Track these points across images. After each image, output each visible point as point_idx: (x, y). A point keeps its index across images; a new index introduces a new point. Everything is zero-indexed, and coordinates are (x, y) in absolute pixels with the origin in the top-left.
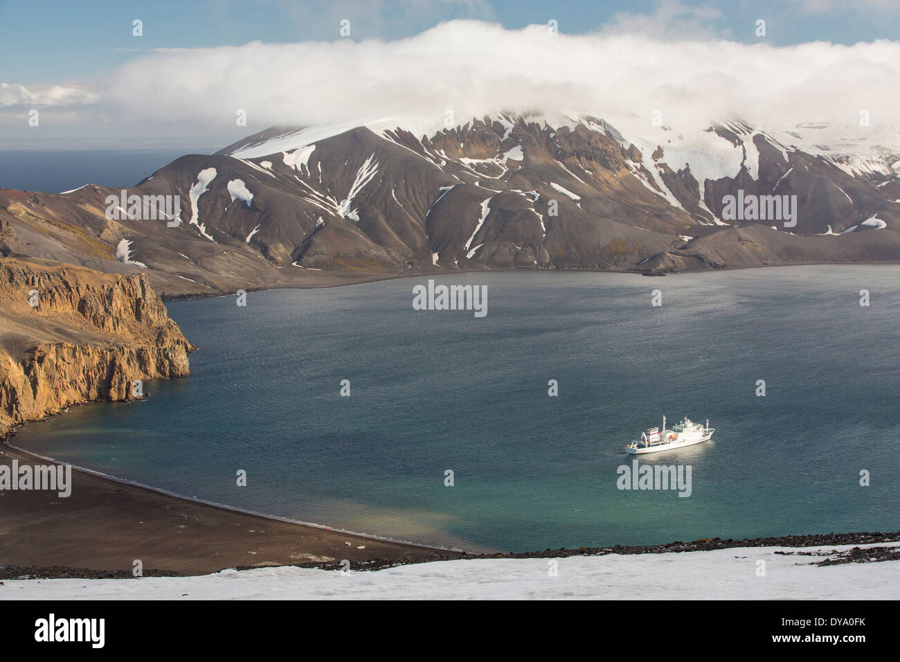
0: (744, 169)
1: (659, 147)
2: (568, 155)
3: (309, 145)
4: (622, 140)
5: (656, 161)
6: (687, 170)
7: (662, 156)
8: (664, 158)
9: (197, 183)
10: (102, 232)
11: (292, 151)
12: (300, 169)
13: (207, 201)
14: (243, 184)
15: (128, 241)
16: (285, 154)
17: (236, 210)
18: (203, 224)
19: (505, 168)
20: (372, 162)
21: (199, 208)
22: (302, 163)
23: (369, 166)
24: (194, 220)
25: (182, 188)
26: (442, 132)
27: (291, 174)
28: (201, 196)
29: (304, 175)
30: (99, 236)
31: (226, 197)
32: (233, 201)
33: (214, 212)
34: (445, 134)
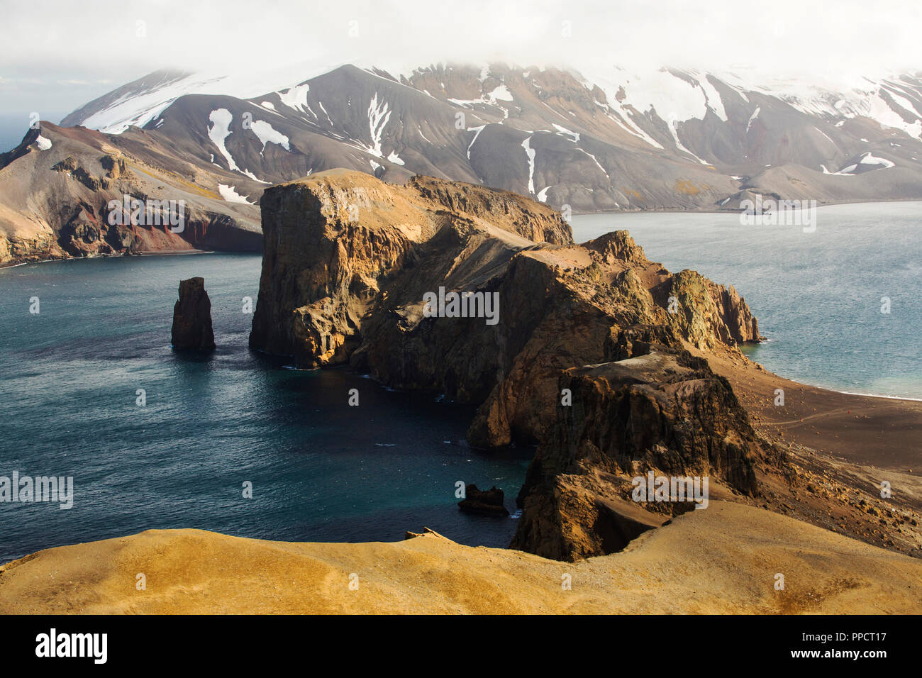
0: (710, 111)
1: (620, 88)
2: (549, 95)
3: (301, 85)
4: (584, 80)
5: (621, 102)
6: (653, 111)
7: (625, 97)
8: (627, 98)
9: (211, 125)
10: (193, 176)
11: (285, 92)
12: (303, 111)
13: (236, 146)
14: (269, 126)
15: (227, 186)
16: (280, 95)
17: (274, 154)
18: (246, 170)
19: (502, 108)
20: (379, 102)
21: (230, 152)
22: (302, 105)
23: (378, 107)
24: (233, 165)
25: (199, 131)
26: (418, 71)
27: (298, 117)
28: (227, 140)
29: (311, 118)
30: (194, 181)
31: (255, 139)
32: (264, 145)
33: (251, 157)
34: (422, 73)
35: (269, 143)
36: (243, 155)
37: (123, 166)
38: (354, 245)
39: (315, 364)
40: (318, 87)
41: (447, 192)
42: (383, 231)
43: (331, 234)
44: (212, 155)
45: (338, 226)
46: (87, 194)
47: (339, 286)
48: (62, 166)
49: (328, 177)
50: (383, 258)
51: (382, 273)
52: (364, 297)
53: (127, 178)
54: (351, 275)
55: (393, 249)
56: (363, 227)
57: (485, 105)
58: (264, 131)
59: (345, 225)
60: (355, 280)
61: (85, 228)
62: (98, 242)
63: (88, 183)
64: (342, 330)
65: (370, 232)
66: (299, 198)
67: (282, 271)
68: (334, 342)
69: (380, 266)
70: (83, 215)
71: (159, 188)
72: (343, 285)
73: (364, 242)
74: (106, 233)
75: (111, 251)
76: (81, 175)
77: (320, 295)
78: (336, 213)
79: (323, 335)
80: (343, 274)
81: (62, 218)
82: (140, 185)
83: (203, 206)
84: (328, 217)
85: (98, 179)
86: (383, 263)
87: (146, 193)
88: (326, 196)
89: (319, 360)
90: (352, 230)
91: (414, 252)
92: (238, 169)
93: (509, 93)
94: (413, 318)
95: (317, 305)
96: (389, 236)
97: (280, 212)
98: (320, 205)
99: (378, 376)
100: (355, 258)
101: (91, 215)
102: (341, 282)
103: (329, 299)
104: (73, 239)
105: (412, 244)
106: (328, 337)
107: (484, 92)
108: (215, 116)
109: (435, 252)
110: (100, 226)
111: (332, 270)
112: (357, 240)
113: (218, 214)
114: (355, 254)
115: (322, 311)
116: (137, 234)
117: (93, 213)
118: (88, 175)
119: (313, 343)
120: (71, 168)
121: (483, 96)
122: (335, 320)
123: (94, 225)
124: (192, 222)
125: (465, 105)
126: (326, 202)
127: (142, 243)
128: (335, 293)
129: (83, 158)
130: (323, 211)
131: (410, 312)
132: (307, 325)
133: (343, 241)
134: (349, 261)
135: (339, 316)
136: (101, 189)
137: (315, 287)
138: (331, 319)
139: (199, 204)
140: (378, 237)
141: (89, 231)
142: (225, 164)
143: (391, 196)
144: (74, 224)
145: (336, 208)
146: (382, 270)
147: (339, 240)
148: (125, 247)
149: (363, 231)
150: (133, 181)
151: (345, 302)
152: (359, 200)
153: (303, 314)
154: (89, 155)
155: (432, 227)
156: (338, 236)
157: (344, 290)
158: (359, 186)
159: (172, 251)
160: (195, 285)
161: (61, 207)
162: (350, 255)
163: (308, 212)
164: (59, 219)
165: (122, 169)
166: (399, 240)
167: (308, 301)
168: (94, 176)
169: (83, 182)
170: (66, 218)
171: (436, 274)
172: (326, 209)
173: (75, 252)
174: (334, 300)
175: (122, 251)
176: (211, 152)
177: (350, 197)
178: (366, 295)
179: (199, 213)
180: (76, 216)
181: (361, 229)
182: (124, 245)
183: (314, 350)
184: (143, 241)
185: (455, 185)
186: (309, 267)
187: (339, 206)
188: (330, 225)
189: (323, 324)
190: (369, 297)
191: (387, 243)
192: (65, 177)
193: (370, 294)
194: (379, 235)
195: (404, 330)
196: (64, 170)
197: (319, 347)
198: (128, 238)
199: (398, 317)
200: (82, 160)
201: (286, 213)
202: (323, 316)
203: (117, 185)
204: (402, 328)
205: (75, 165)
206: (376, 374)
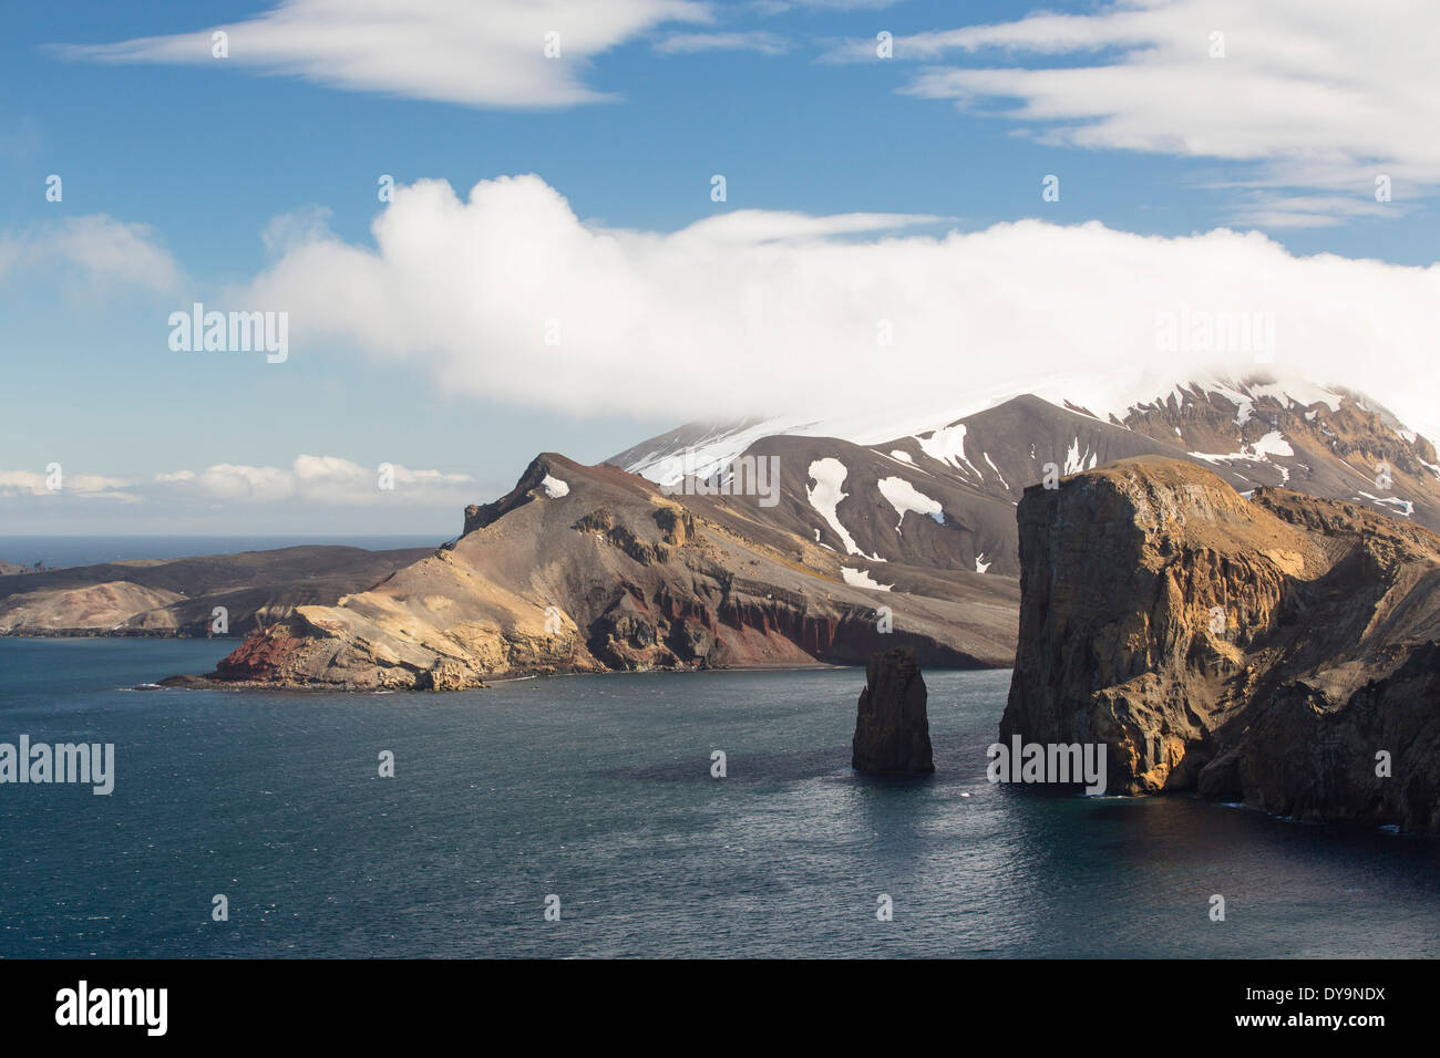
2: (1349, 449)
3: (952, 425)
9: (813, 483)
10: (799, 553)
11: (927, 435)
12: (958, 466)
13: (855, 516)
14: (908, 485)
15: (856, 570)
16: (920, 440)
17: (918, 530)
18: (875, 554)
19: (1277, 467)
20: (1081, 453)
21: (847, 527)
22: (957, 458)
23: (1080, 460)
24: (851, 547)
25: (793, 492)
26: (1136, 408)
27: (951, 475)
28: (840, 507)
29: (973, 476)
30: (800, 560)
31: (886, 507)
32: (902, 516)
33: (881, 534)
34: (1143, 412)
35: (909, 513)
36: (868, 531)
37: (691, 525)
38: (1196, 581)
39: (1135, 788)
40: (981, 430)
41: (1318, 513)
42: (1242, 557)
43: (1153, 561)
44: (817, 531)
45: (1165, 548)
46: (631, 569)
47: (1170, 654)
48: (588, 523)
49: (1141, 465)
50: (1244, 606)
51: (1244, 633)
52: (1214, 673)
53: (697, 545)
54: (1189, 633)
55: (1262, 590)
56: (1210, 550)
57: (1250, 462)
58: (898, 493)
59: (1177, 547)
60: (1197, 643)
61: (631, 621)
62: (653, 646)
63: (634, 551)
64: (1180, 729)
65: (1221, 558)
66: (1093, 498)
67: (1062, 630)
68: (1166, 751)
69: (1239, 619)
70: (628, 602)
71: (752, 563)
72: (1176, 652)
73: (1212, 575)
74: (667, 634)
75: (675, 661)
76: (621, 537)
77: (1135, 669)
78: (1160, 525)
79: (1148, 735)
80: (1176, 632)
81: (591, 607)
82: (720, 557)
83: (827, 593)
84: (1147, 531)
85: (650, 545)
86: (1244, 615)
87: (730, 570)
88: (1142, 494)
89: (1141, 781)
90: (1188, 556)
91: (1296, 596)
92: (861, 553)
93: (1286, 443)
94: (1334, 691)
95: (1133, 686)
96: (1254, 567)
97: (1057, 525)
98: (1132, 510)
99: (1262, 801)
100: (1196, 604)
101: (639, 603)
102: (1173, 646)
103: (1153, 676)
104: (612, 641)
105: (1292, 583)
106: (1157, 741)
107: (1244, 442)
108: (817, 469)
109: (1334, 595)
110: (655, 623)
111: (1156, 625)
112: (1200, 573)
113: (853, 605)
114: (1196, 598)
115: (1142, 695)
116: (718, 635)
117: (643, 600)
118: (632, 538)
119: (1132, 749)
120: (604, 527)
121: (1244, 448)
122: (1167, 711)
123: (647, 619)
124: (811, 619)
125: (1217, 461)
126: (1143, 506)
127: (727, 651)
128: (1163, 664)
129: (623, 511)
130: (1138, 520)
131: (1328, 682)
132: (1120, 718)
133: (1175, 572)
134: (1185, 609)
135: (1173, 704)
136: (655, 562)
137: (1126, 657)
138: (1159, 709)
139: (821, 589)
140: (1234, 566)
141: (638, 629)
142: (838, 544)
143: (1244, 505)
144: (612, 617)
145: (1159, 516)
146: (1243, 627)
147: (1169, 571)
148: (699, 657)
149: (1209, 556)
150: (708, 550)
151: (1181, 680)
152: (1195, 506)
153: (1112, 698)
154: (633, 507)
155: (1320, 555)
156: (1166, 565)
157: (1179, 661)
158: (1194, 483)
159: (778, 665)
160: (899, 659)
161: (590, 589)
162: (1188, 599)
163: (1110, 524)
164: (586, 608)
165: (690, 530)
166: (1271, 575)
167: (1114, 681)
168: (643, 541)
169: (625, 550)
170: (599, 607)
171: (1342, 632)
172: (1143, 515)
173: (616, 662)
174: (1162, 677)
175: (693, 662)
176: (815, 525)
177: (1180, 501)
178: (1216, 670)
179: (821, 603)
180: (616, 604)
181: (1206, 553)
182: (698, 653)
183: (1134, 763)
184: (728, 647)
185: (1330, 503)
186: (1114, 621)
187: (1164, 514)
188: (1152, 545)
189: (1147, 716)
190: (1220, 674)
191: (1251, 578)
192: (594, 541)
193: (1223, 670)
194: (1237, 563)
195: (1321, 711)
196: (592, 530)
197: (1142, 757)
198: (703, 641)
199: (1305, 690)
200: (621, 514)
201: (1069, 526)
202: (1144, 703)
203: (682, 556)
204: (1316, 709)
205: (611, 521)
206: (1258, 797)
